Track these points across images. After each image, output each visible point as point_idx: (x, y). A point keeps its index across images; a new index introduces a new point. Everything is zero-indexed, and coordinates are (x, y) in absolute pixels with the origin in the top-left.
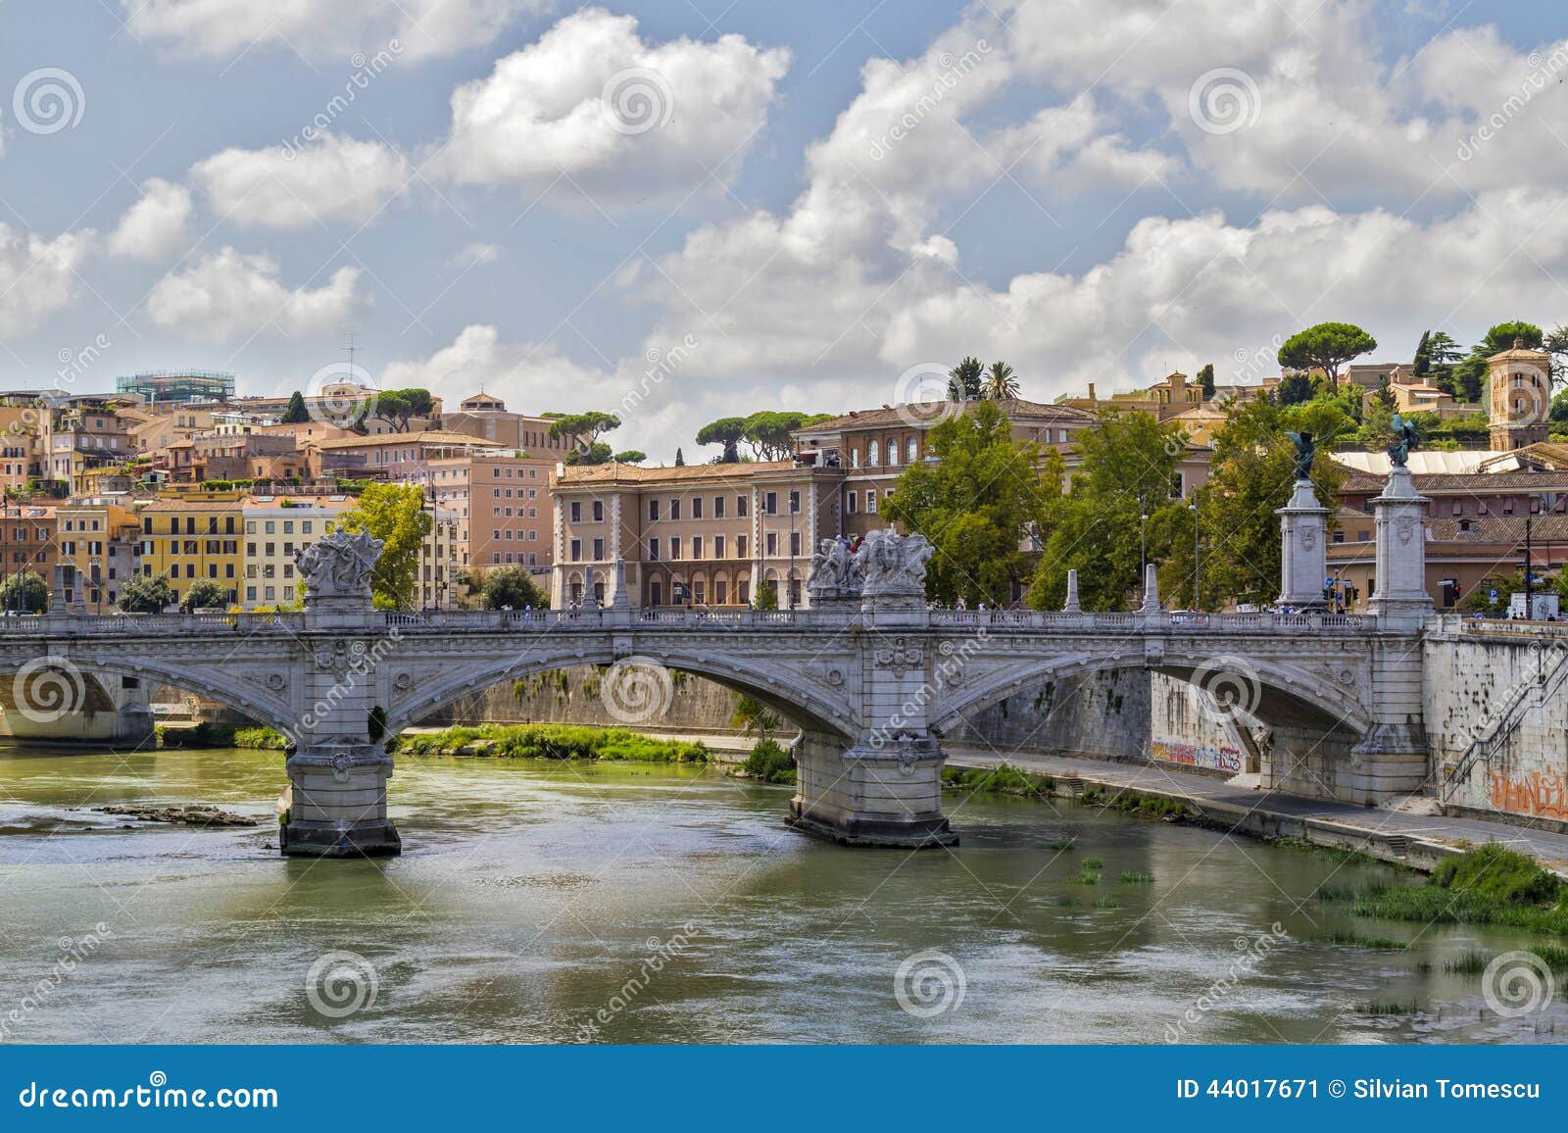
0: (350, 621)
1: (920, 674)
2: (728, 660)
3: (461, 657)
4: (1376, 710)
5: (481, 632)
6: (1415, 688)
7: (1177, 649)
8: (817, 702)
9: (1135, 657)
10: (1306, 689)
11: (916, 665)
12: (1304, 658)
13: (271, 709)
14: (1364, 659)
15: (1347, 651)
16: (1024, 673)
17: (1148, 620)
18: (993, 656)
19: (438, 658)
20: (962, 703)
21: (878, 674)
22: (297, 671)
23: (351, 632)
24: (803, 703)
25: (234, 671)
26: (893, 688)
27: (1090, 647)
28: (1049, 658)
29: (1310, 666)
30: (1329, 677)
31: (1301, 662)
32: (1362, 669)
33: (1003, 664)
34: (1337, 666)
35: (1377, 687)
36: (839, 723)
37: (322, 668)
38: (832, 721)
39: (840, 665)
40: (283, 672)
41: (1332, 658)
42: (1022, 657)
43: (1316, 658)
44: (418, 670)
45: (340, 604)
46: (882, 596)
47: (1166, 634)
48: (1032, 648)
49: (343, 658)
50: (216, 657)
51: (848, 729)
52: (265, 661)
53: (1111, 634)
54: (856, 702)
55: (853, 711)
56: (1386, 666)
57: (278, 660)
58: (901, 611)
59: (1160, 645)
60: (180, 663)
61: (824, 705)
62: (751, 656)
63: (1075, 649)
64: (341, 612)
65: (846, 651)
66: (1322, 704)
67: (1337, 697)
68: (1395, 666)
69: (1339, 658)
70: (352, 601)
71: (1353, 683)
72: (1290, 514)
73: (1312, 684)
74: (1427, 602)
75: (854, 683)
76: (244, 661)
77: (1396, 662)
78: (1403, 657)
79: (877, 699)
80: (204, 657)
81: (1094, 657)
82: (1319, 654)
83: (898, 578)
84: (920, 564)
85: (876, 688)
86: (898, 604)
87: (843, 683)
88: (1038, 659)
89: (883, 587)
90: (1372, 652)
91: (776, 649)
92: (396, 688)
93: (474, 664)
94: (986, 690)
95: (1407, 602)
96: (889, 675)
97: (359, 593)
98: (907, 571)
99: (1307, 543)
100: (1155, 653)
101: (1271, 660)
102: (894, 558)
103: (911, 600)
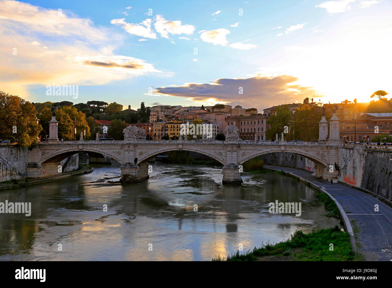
0: (131, 142)
1: (236, 153)
2: (200, 150)
3: (151, 149)
4: (329, 161)
5: (154, 144)
6: (337, 157)
7: (288, 149)
8: (217, 158)
9: (279, 150)
10: (314, 157)
11: (235, 151)
12: (314, 151)
13: (117, 158)
14: (326, 151)
15: (323, 150)
16: (257, 153)
17: (282, 143)
18: (251, 150)
19: (147, 149)
20: (245, 158)
21: (228, 153)
22: (122, 151)
23: (131, 144)
24: (214, 158)
25: (111, 151)
26: (231, 155)
27: (270, 148)
28: (262, 150)
29: (315, 152)
30: (319, 155)
31: (313, 152)
32: (326, 153)
33: (253, 151)
34: (321, 152)
35: (329, 157)
36: (221, 162)
37: (126, 150)
38: (220, 161)
39: (222, 151)
40: (120, 151)
41: (320, 151)
42: (257, 150)
43: (316, 151)
44: (144, 151)
45: (130, 139)
46: (229, 138)
47: (285, 146)
48: (258, 148)
49: (129, 149)
50: (108, 148)
51: (223, 163)
52: (117, 149)
53: (274, 146)
54: (224, 158)
55: (224, 160)
56: (331, 153)
57: (119, 149)
58: (233, 141)
59: (284, 148)
60: (102, 149)
61: (218, 158)
62: (204, 149)
63: (267, 148)
64: (130, 140)
65: (222, 148)
66: (317, 160)
67: (321, 159)
68: (332, 153)
69: (321, 151)
70: (131, 138)
71: (324, 156)
72: (320, 123)
73: (316, 156)
74: (340, 140)
75: (224, 154)
76: (113, 149)
77: (333, 152)
78: (334, 151)
79: (228, 158)
80: (106, 148)
81: (271, 150)
82: (317, 150)
83: (232, 135)
84: (236, 132)
85: (228, 155)
86: (232, 140)
87: (222, 154)
88: (260, 150)
89: (229, 136)
90: (328, 150)
91: (209, 148)
92: (140, 154)
93: (154, 150)
94: (250, 156)
95: (335, 140)
96: (230, 153)
97: (133, 137)
98: (234, 134)
99: (324, 129)
100: (283, 150)
101: (307, 151)
102: (231, 131)
103: (234, 139)
